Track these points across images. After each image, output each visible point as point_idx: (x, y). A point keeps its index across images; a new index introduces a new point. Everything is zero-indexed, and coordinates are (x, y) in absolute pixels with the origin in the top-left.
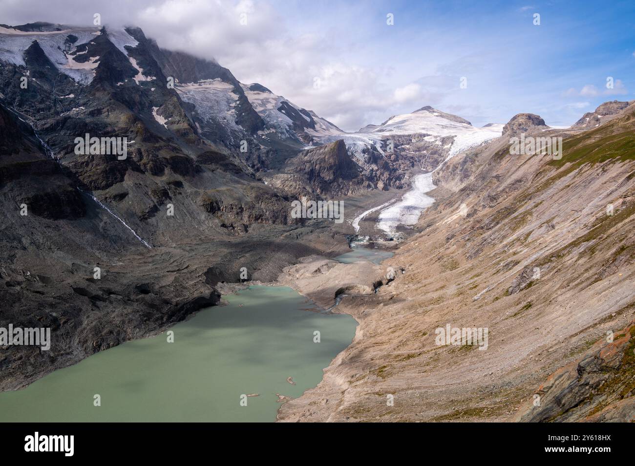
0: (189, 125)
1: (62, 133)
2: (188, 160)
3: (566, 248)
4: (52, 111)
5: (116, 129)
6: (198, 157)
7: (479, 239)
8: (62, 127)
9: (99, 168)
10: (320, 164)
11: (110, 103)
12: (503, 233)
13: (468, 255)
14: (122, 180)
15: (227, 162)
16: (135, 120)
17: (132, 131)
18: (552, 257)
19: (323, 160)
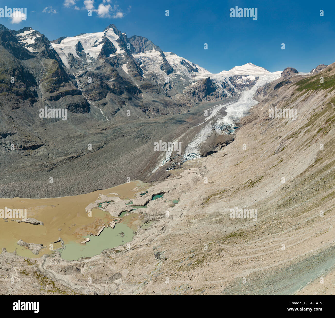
0: (138, 72)
1: (85, 78)
2: (136, 88)
3: (299, 129)
4: (82, 68)
5: (106, 75)
6: (141, 86)
7: (266, 125)
8: (85, 75)
9: (97, 92)
10: (198, 89)
11: (104, 64)
12: (276, 122)
13: (261, 133)
14: (105, 97)
15: (154, 88)
16: (113, 71)
17: (112, 76)
18: (294, 134)
19: (200, 87)
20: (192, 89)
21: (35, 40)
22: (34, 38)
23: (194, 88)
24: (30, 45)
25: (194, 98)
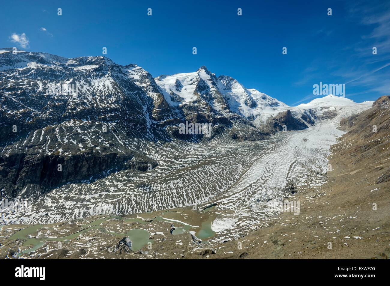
2: (226, 118)
5: (201, 107)
6: (230, 117)
11: (199, 99)
13: (352, 162)
15: (241, 119)
19: (281, 118)
20: (274, 120)
21: (140, 76)
22: (140, 74)
23: (275, 119)
24: (136, 80)
25: (276, 128)
